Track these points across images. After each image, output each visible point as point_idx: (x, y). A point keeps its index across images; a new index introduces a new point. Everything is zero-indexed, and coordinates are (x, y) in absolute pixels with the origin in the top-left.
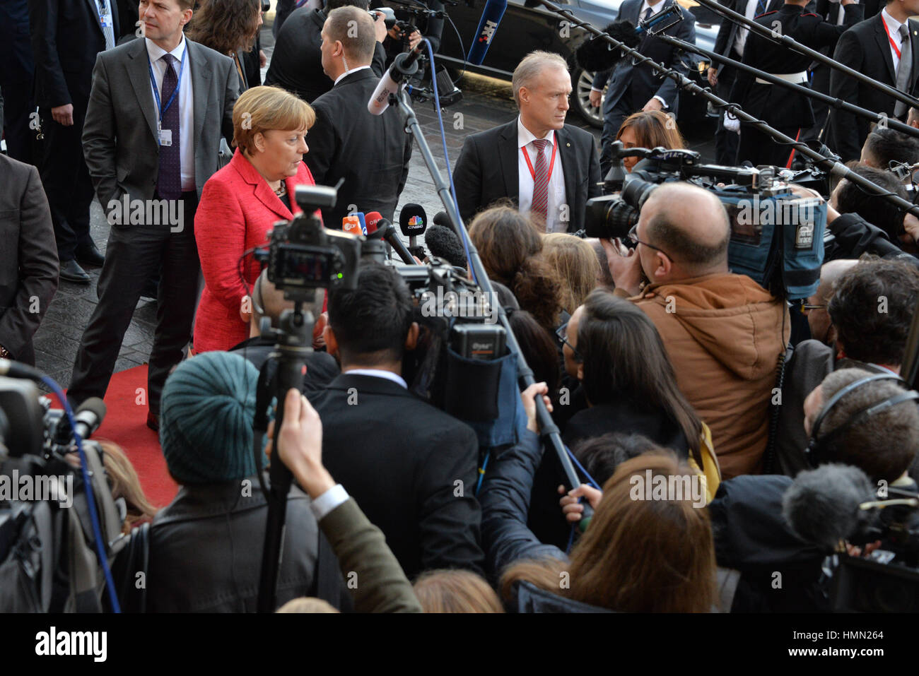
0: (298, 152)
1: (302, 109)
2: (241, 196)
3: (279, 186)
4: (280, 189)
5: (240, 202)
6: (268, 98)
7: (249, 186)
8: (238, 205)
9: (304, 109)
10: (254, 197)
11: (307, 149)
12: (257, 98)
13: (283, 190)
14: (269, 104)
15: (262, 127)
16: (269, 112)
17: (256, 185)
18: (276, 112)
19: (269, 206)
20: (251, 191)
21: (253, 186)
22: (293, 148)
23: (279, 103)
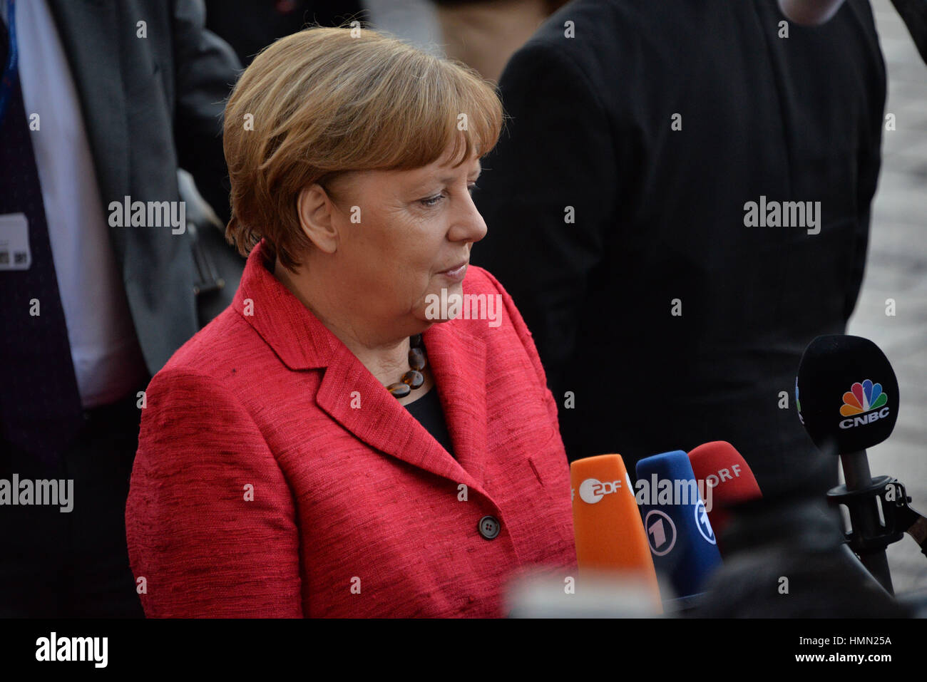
0: (448, 238)
1: (450, 92)
2: (271, 415)
3: (405, 367)
4: (407, 378)
5: (268, 433)
6: (333, 65)
7: (298, 378)
8: (262, 450)
9: (459, 91)
10: (314, 412)
11: (480, 224)
12: (299, 70)
13: (419, 378)
14: (340, 86)
15: (323, 163)
16: (343, 110)
17: (321, 372)
18: (365, 109)
19: (371, 437)
20: (306, 395)
21: (313, 377)
22: (433, 226)
23: (375, 76)
